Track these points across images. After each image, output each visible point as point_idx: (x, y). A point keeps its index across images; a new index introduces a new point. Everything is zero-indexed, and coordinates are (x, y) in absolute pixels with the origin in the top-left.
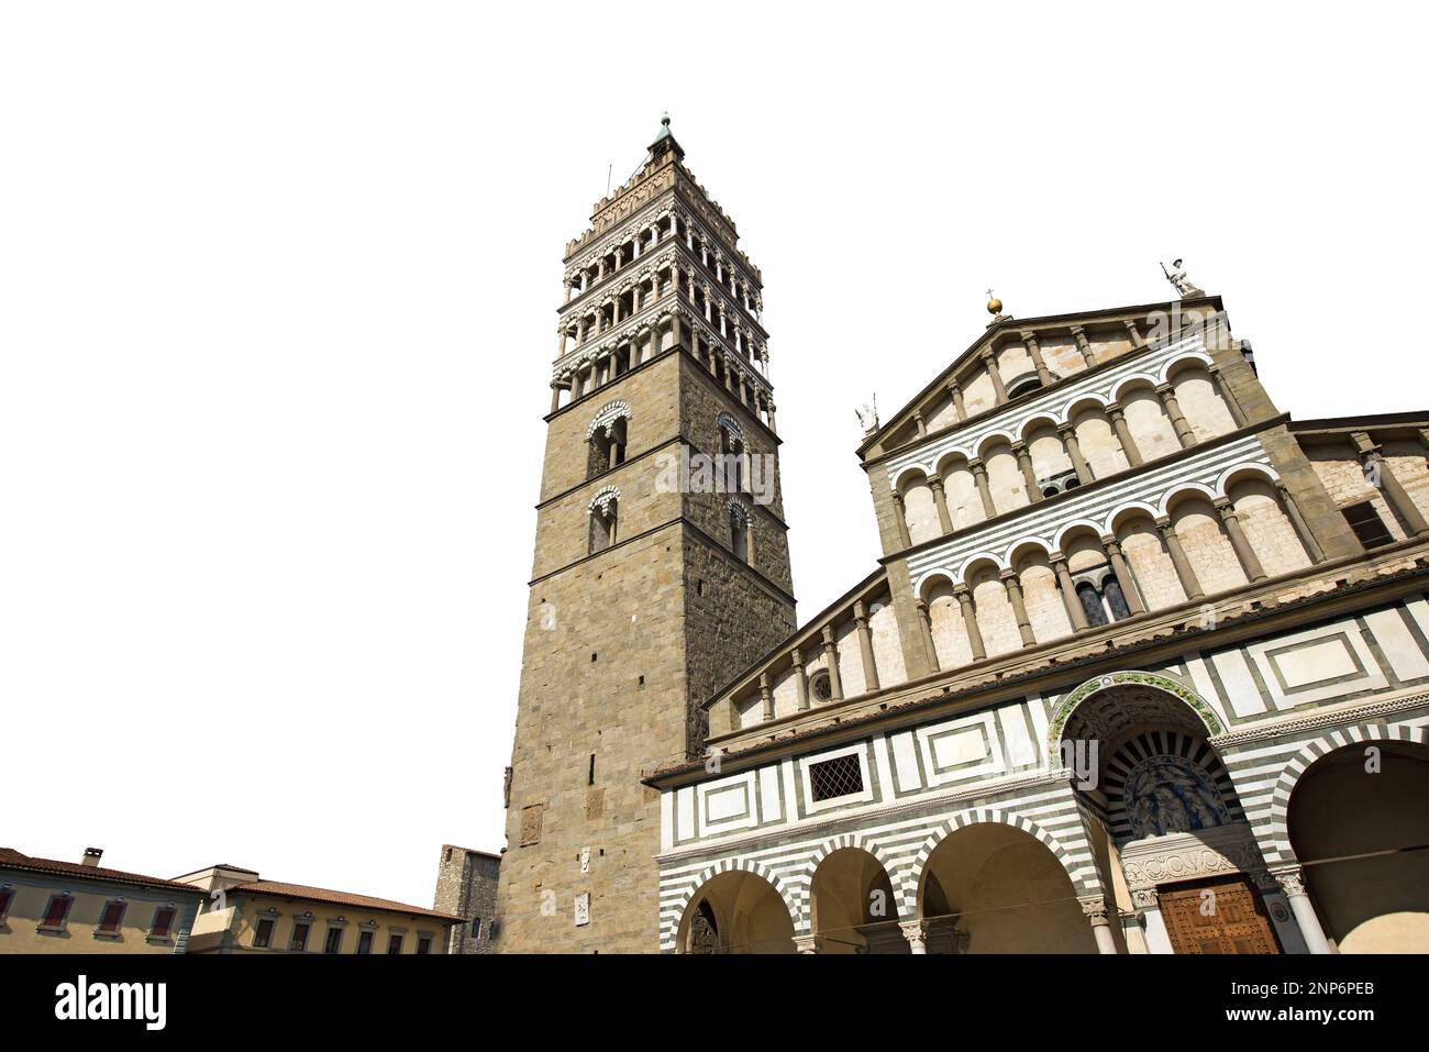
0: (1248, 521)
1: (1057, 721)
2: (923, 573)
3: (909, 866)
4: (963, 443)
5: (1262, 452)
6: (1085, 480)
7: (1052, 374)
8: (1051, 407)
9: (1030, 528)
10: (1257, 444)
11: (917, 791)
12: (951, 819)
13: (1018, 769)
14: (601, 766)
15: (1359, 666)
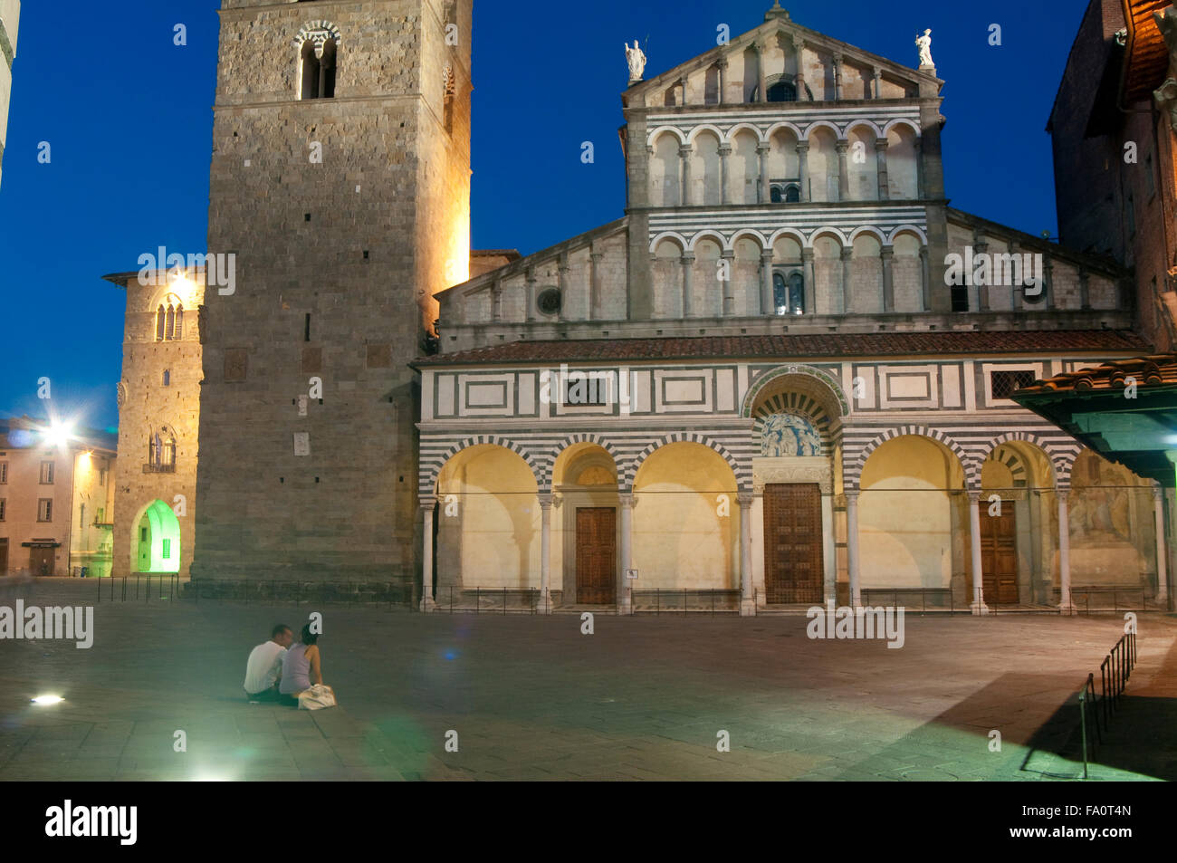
0: (897, 265)
1: (754, 388)
2: (663, 231)
3: (632, 461)
4: (721, 124)
5: (924, 221)
6: (805, 195)
7: (807, 88)
8: (799, 122)
9: (755, 222)
10: (924, 214)
11: (647, 414)
13: (721, 412)
14: (318, 324)
15: (929, 393)
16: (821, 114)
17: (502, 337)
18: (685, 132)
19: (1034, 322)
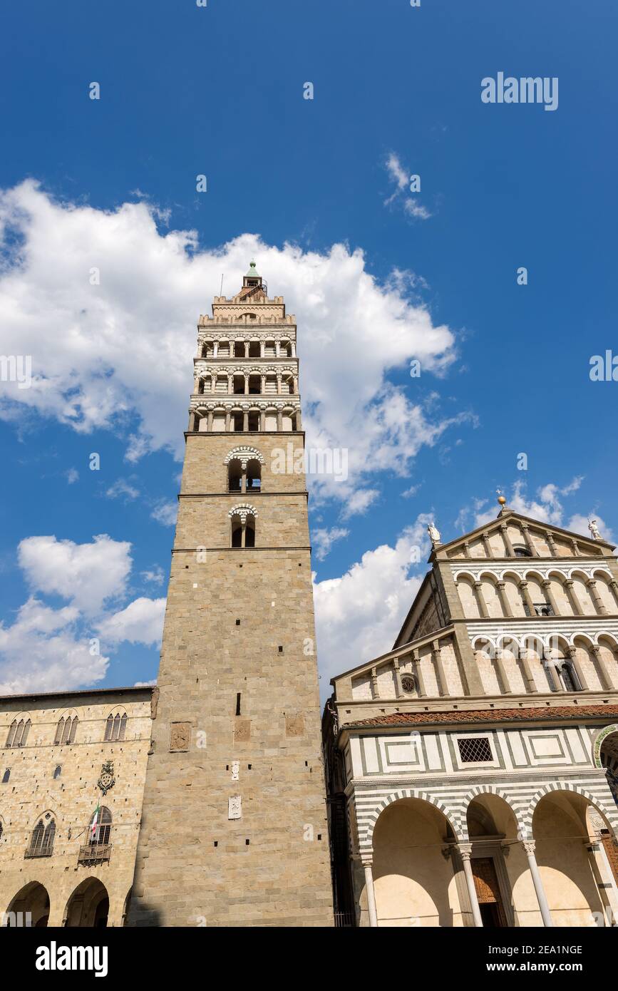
1: (596, 744)
2: (475, 635)
4: (495, 569)
6: (559, 613)
7: (536, 550)
8: (541, 569)
12: (547, 785)
13: (578, 764)
14: (247, 703)
16: (552, 565)
17: (383, 710)
18: (475, 574)
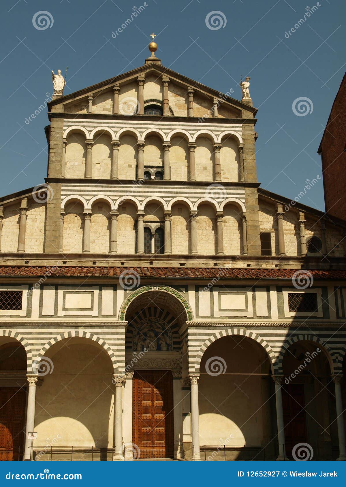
0: (225, 224)
1: (128, 300)
2: (70, 195)
3: (38, 350)
4: (113, 127)
5: (243, 196)
6: (166, 177)
7: (170, 108)
8: (164, 129)
9: (134, 192)
10: (243, 192)
11: (51, 316)
12: (65, 332)
13: (104, 317)
15: (247, 307)
16: (179, 125)
18: (89, 131)
19: (314, 264)
